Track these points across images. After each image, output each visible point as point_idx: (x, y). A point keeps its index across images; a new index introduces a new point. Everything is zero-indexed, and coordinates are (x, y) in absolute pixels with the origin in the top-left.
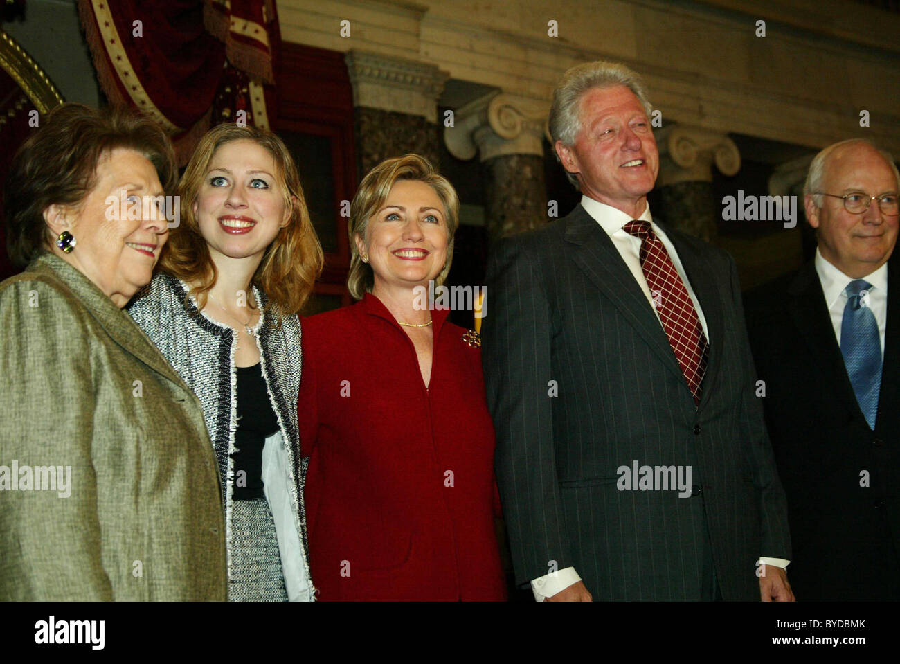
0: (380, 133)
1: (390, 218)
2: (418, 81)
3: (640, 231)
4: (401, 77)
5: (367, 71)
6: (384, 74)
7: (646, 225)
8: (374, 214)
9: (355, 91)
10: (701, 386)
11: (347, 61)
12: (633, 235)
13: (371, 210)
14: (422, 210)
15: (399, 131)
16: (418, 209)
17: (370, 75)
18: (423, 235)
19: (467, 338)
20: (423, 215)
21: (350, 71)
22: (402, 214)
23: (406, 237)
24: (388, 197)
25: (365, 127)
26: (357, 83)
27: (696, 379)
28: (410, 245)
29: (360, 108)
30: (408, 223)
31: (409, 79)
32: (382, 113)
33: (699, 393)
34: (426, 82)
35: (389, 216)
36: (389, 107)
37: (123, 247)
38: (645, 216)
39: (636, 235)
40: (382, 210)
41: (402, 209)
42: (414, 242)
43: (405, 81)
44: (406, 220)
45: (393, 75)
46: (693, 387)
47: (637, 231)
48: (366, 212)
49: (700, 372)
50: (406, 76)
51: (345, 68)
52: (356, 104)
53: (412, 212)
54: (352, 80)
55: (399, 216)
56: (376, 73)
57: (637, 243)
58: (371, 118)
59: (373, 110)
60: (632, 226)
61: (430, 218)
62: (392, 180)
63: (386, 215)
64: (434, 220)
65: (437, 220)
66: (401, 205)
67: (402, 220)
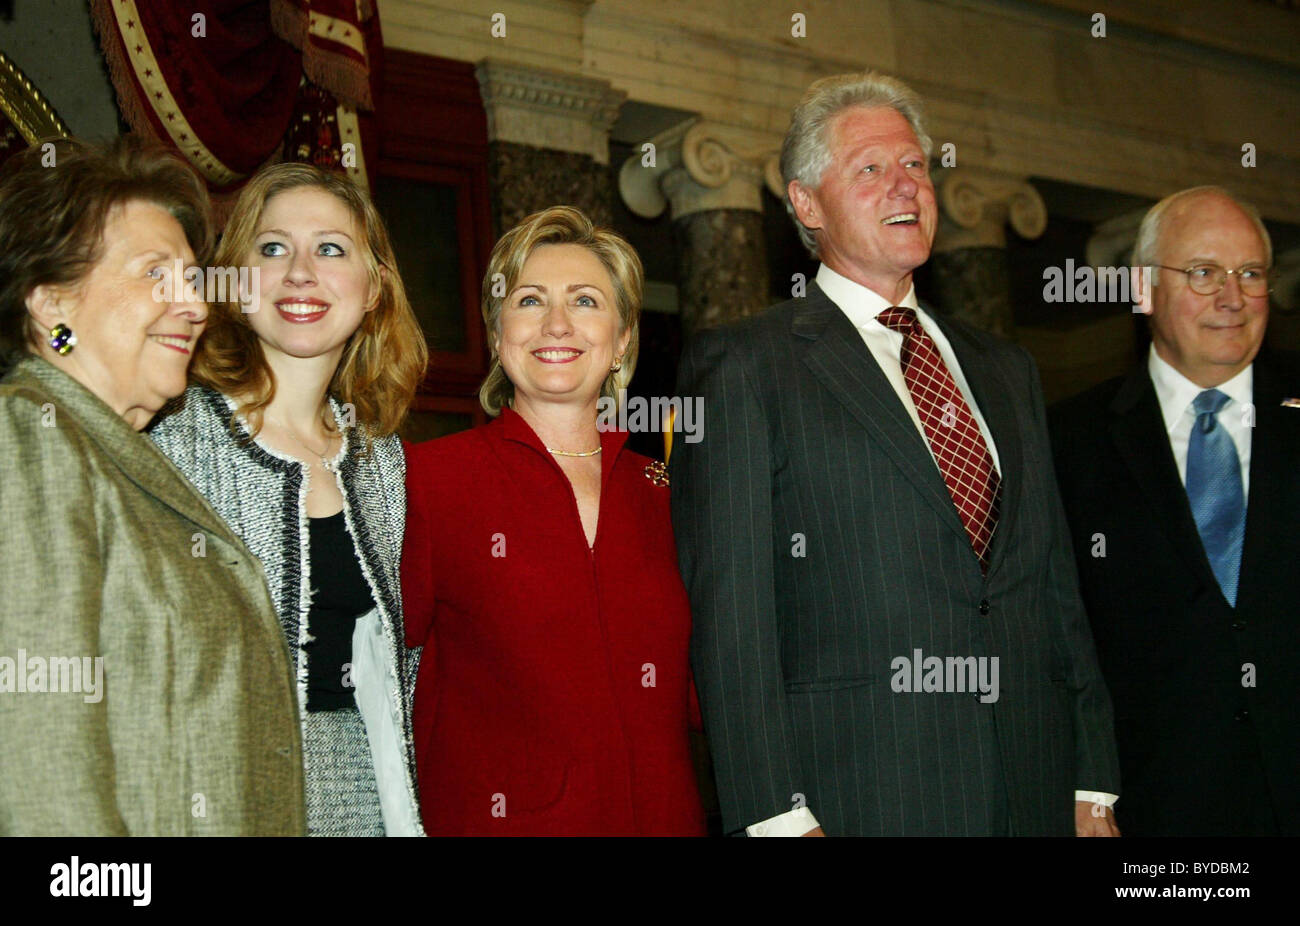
0: (527, 179)
1: (525, 303)
2: (581, 104)
3: (901, 322)
4: (557, 99)
5: (508, 90)
6: (533, 95)
7: (910, 315)
9: (490, 118)
10: (991, 545)
11: (479, 75)
12: (891, 328)
14: (572, 289)
15: (555, 177)
16: (565, 288)
17: (512, 95)
18: (571, 327)
19: (652, 473)
20: (574, 296)
21: (482, 90)
22: (543, 296)
23: (546, 331)
24: (523, 271)
25: (505, 171)
26: (492, 107)
27: (984, 535)
28: (554, 342)
29: (497, 143)
30: (551, 310)
31: (568, 101)
32: (530, 149)
33: (987, 556)
34: (593, 105)
35: (523, 300)
36: (540, 142)
37: (144, 342)
38: (908, 301)
39: (895, 329)
40: (514, 291)
41: (541, 289)
42: (559, 338)
43: (561, 103)
44: (548, 305)
45: (545, 96)
46: (979, 547)
47: (897, 323)
49: (989, 524)
50: (562, 96)
51: (475, 85)
52: (491, 137)
53: (557, 292)
54: (486, 103)
55: (538, 300)
56: (520, 92)
57: (898, 339)
58: (513, 159)
59: (516, 146)
60: (890, 315)
61: (584, 300)
62: (527, 247)
63: (520, 298)
64: (591, 303)
65: (594, 302)
66: (541, 284)
67: (543, 305)
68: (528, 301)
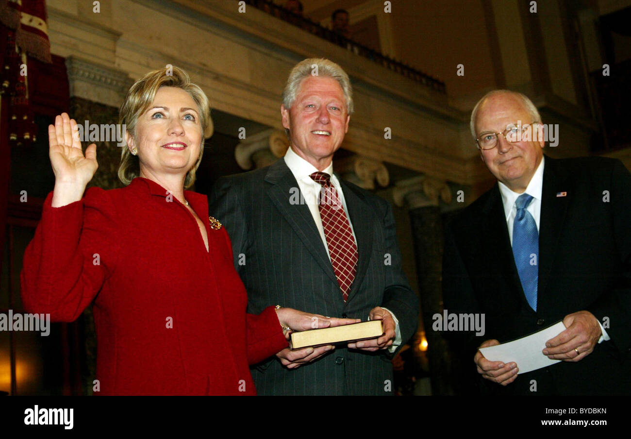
0: (89, 116)
1: (155, 117)
2: (115, 83)
3: (321, 179)
4: (104, 79)
5: (81, 72)
6: (92, 76)
7: (327, 176)
8: (142, 114)
9: (71, 85)
10: (350, 287)
11: (67, 65)
13: (140, 111)
14: (183, 110)
15: (102, 117)
16: (179, 109)
17: (83, 75)
18: (184, 131)
20: (182, 114)
21: (68, 71)
22: (166, 113)
24: (154, 100)
25: (79, 111)
26: (73, 80)
29: (75, 98)
30: (171, 120)
31: (109, 81)
32: (90, 102)
33: (348, 292)
34: (120, 84)
35: (153, 116)
36: (95, 99)
38: (328, 170)
39: (318, 182)
40: (149, 110)
41: (166, 109)
42: (177, 136)
43: (105, 82)
44: (169, 118)
45: (98, 77)
47: (319, 179)
48: (135, 113)
49: (351, 277)
50: (106, 78)
51: (65, 69)
52: (71, 95)
53: (174, 111)
54: (69, 78)
55: (163, 115)
56: (87, 74)
57: (318, 187)
58: (82, 106)
59: (84, 100)
60: (317, 175)
61: (188, 116)
62: (157, 86)
63: (153, 114)
64: (192, 118)
65: (194, 118)
66: (166, 106)
67: (166, 119)
68: (158, 115)
